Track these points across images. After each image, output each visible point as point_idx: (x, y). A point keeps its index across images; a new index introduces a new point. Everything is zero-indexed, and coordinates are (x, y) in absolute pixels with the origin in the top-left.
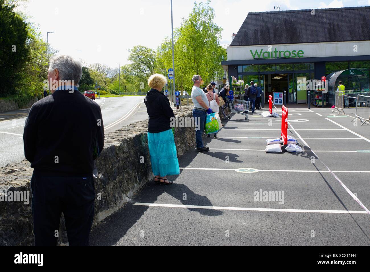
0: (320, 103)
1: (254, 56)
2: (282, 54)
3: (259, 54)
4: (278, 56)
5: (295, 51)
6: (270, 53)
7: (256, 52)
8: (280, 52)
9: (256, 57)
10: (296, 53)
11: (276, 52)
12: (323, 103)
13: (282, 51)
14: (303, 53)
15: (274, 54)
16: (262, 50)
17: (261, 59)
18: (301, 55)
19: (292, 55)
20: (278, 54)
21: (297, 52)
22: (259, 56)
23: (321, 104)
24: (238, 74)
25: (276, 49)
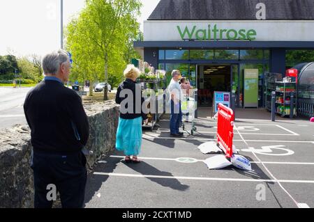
0: (287, 111)
1: (182, 36)
2: (224, 34)
3: (190, 32)
4: (218, 37)
5: (244, 31)
6: (207, 32)
7: (186, 29)
8: (222, 31)
9: (187, 36)
10: (245, 33)
11: (215, 30)
12: (292, 111)
13: (225, 30)
14: (255, 34)
15: (212, 33)
16: (195, 27)
17: (193, 40)
18: (252, 37)
19: (239, 36)
20: (218, 33)
21: (246, 32)
22: (190, 36)
23: (289, 113)
24: (159, 61)
25: (215, 26)
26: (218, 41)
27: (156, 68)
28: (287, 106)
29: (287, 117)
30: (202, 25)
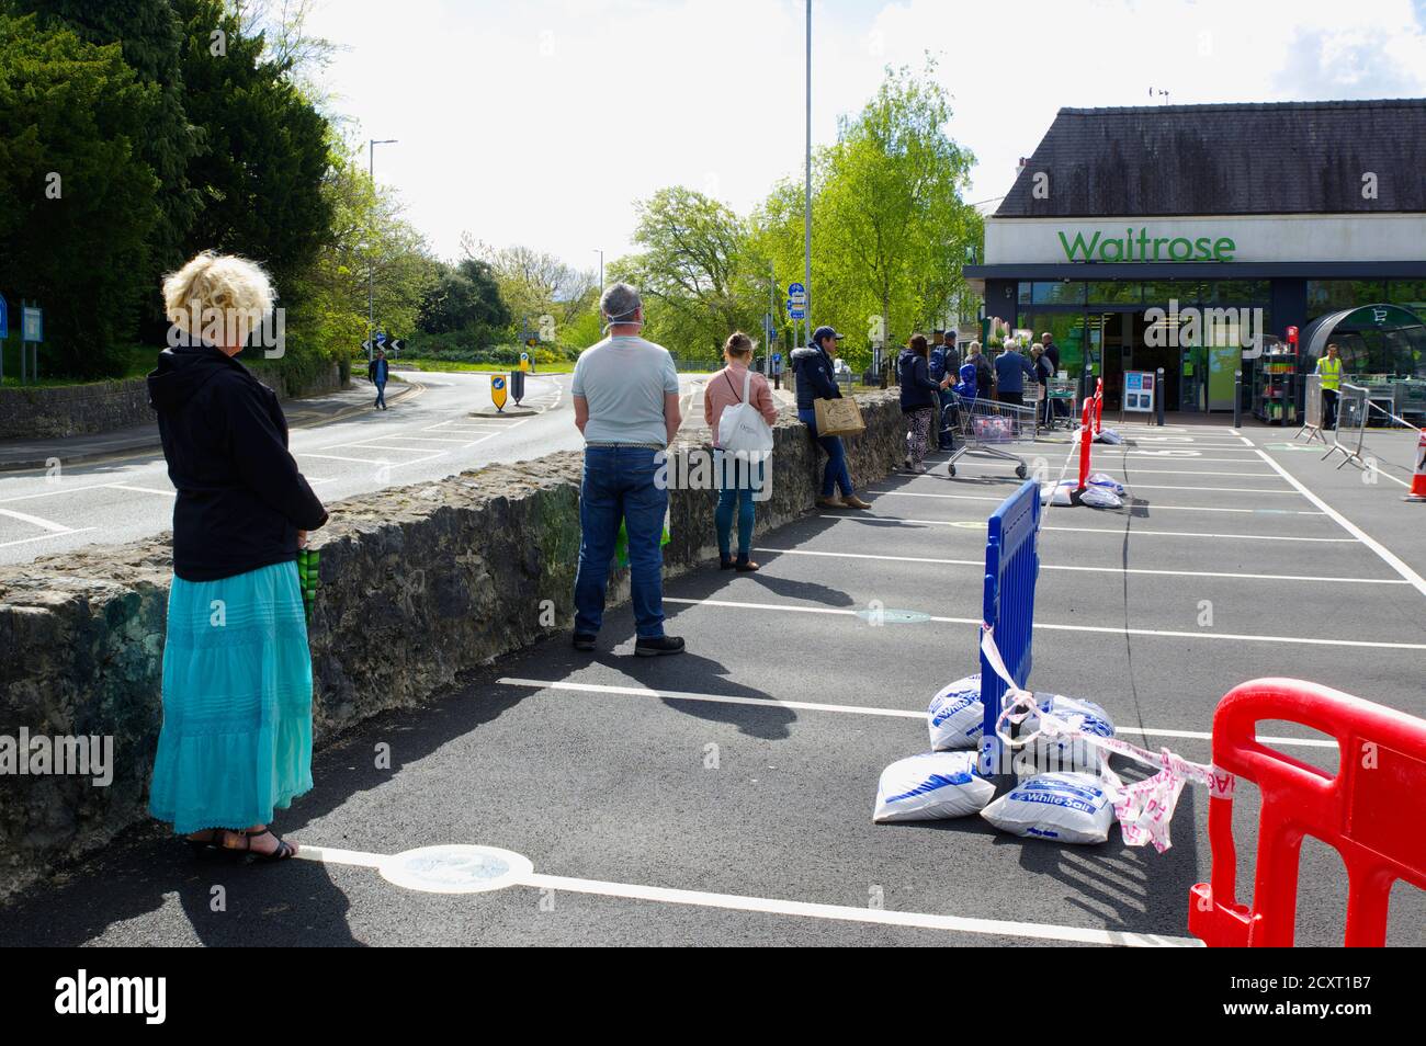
0: (1278, 412)
1: (1071, 253)
2: (1164, 248)
3: (1088, 246)
4: (1150, 254)
5: (1208, 241)
6: (1125, 244)
7: (1079, 239)
8: (1157, 242)
9: (1079, 254)
10: (1210, 247)
11: (1143, 241)
12: (1285, 413)
13: (1166, 241)
14: (1232, 247)
15: (1137, 247)
16: (1098, 234)
17: (1093, 262)
18: (1225, 254)
19: (1196, 252)
20: (1150, 247)
21: (1213, 243)
22: (1088, 253)
23: (1280, 416)
24: (1018, 309)
25: (1143, 232)
26: (1149, 264)
27: (1013, 326)
28: (1277, 401)
29: (1277, 423)
30: (1115, 229)
